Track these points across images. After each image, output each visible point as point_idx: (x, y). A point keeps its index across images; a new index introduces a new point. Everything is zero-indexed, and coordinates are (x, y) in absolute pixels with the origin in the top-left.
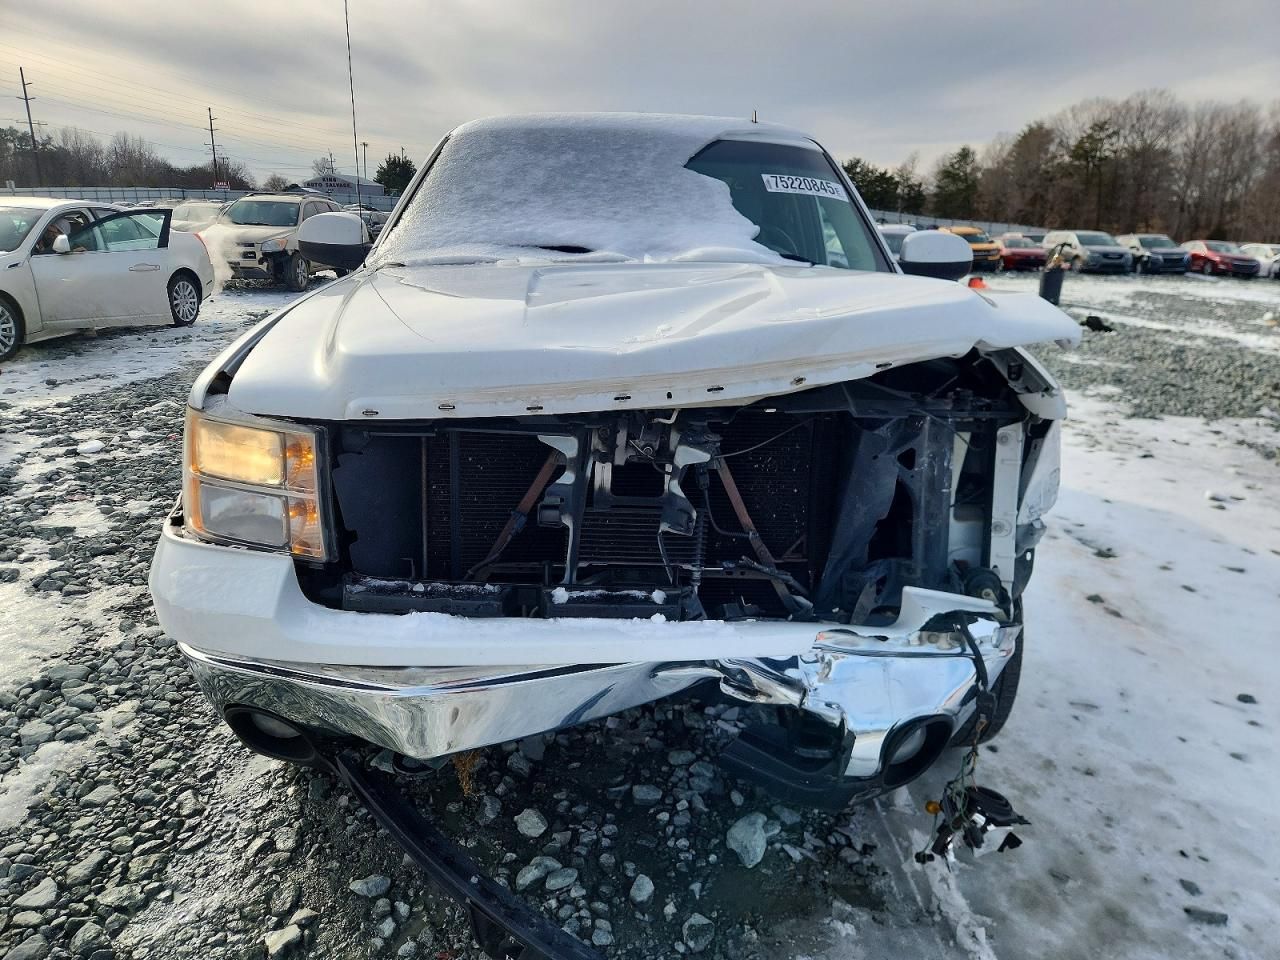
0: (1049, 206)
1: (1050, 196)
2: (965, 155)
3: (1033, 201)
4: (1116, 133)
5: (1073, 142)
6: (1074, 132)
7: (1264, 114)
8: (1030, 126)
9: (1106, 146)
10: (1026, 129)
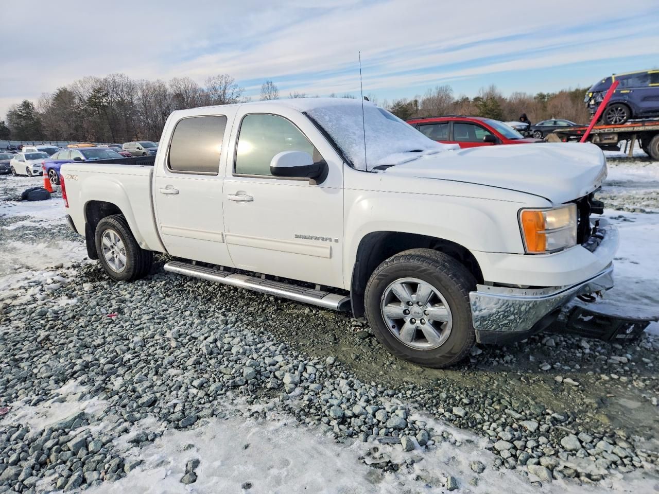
0: (86, 130)
1: (85, 126)
2: (26, 105)
3: (76, 128)
4: (107, 94)
5: (86, 98)
6: (86, 93)
7: (167, 86)
8: (59, 90)
9: (104, 100)
10: (58, 92)
